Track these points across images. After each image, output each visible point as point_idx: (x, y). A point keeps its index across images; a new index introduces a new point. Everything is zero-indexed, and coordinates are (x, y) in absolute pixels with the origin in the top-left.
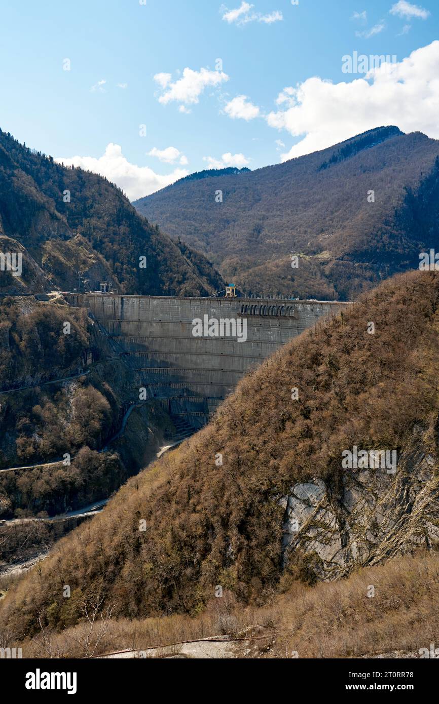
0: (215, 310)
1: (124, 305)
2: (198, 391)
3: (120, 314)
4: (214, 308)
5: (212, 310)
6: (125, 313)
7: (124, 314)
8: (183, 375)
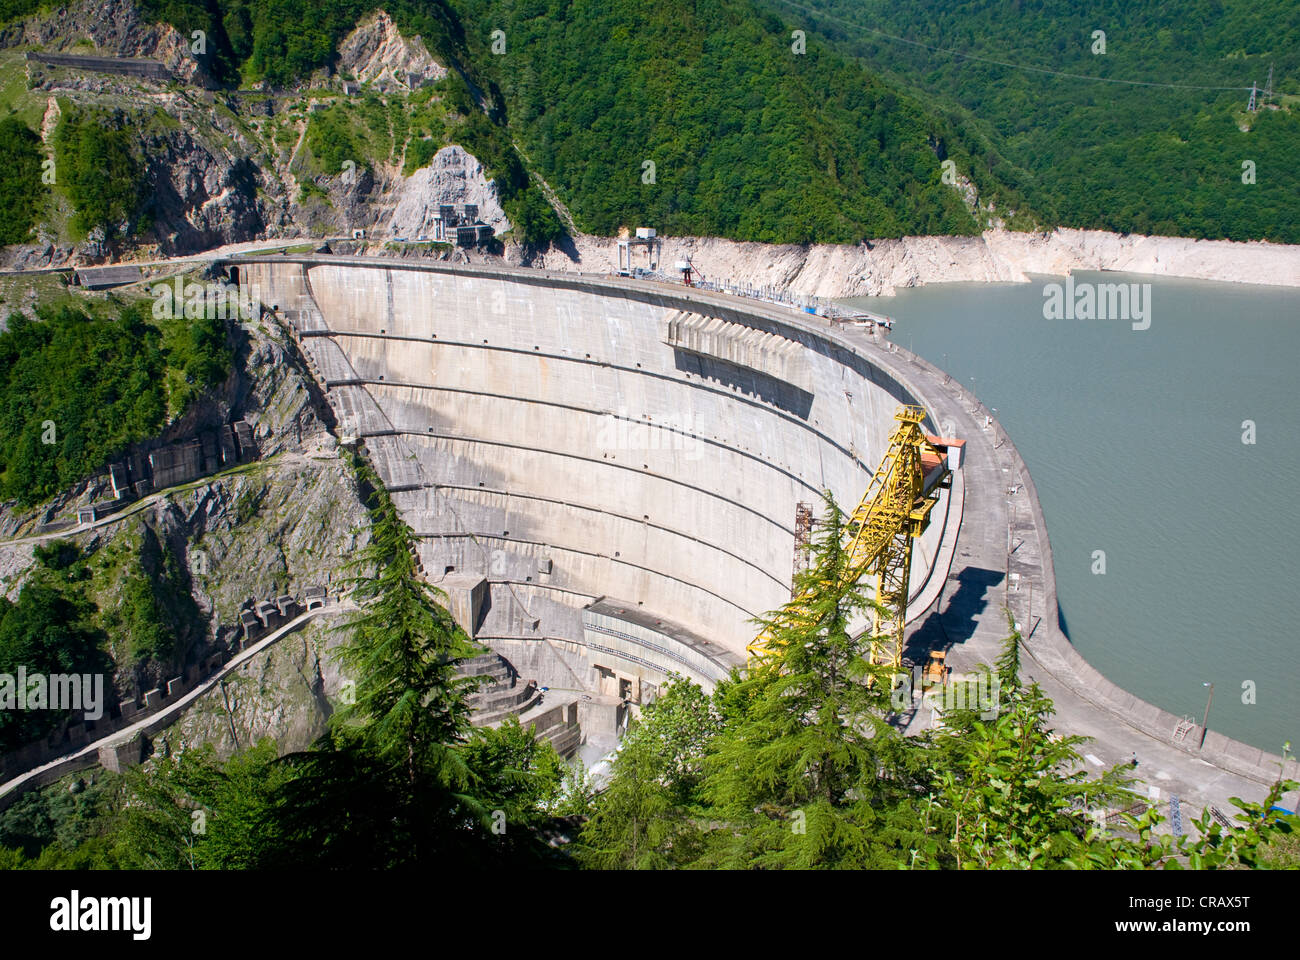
0: (616, 320)
1: (395, 290)
2: (581, 575)
3: (385, 315)
4: (613, 314)
5: (610, 320)
6: (399, 313)
7: (396, 316)
8: (540, 517)
